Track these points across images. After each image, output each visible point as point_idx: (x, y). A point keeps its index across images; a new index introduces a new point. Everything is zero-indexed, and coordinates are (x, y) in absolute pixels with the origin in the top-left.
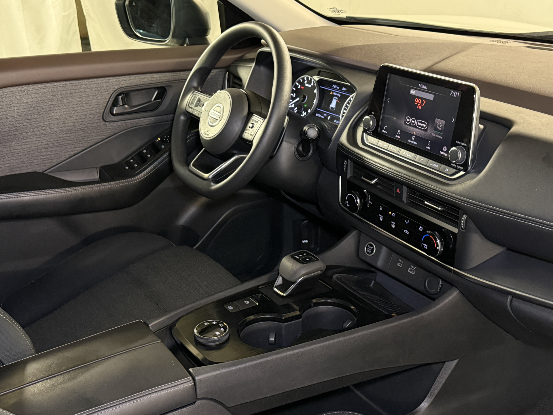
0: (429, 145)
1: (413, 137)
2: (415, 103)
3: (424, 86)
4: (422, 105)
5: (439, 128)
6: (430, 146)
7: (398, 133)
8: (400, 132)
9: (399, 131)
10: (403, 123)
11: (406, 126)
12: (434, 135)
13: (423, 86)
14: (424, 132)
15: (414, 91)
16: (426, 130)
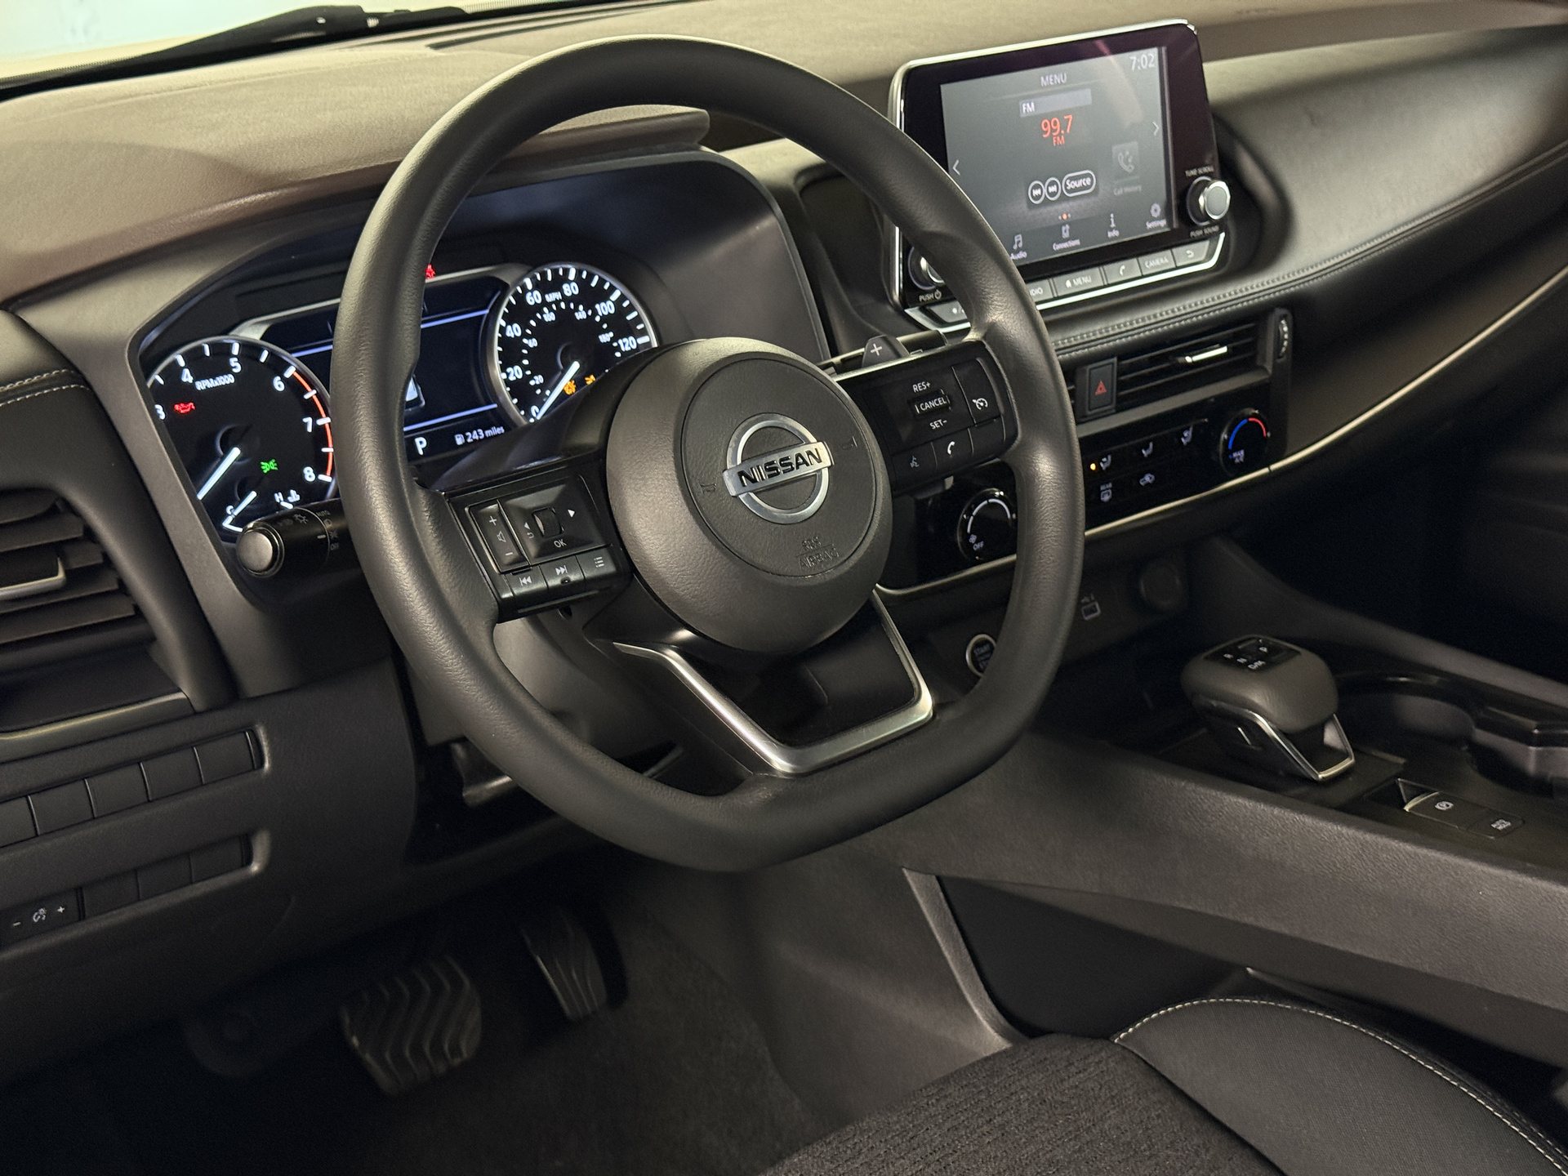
0: (1113, 225)
1: (1065, 231)
2: (1044, 136)
3: (1055, 76)
4: (1065, 131)
5: (1126, 168)
6: (1116, 229)
7: (1015, 247)
8: (1021, 239)
9: (1019, 238)
10: (1024, 205)
11: (1033, 212)
12: (1120, 192)
13: (1053, 78)
14: (1092, 200)
15: (1033, 104)
16: (1096, 192)
